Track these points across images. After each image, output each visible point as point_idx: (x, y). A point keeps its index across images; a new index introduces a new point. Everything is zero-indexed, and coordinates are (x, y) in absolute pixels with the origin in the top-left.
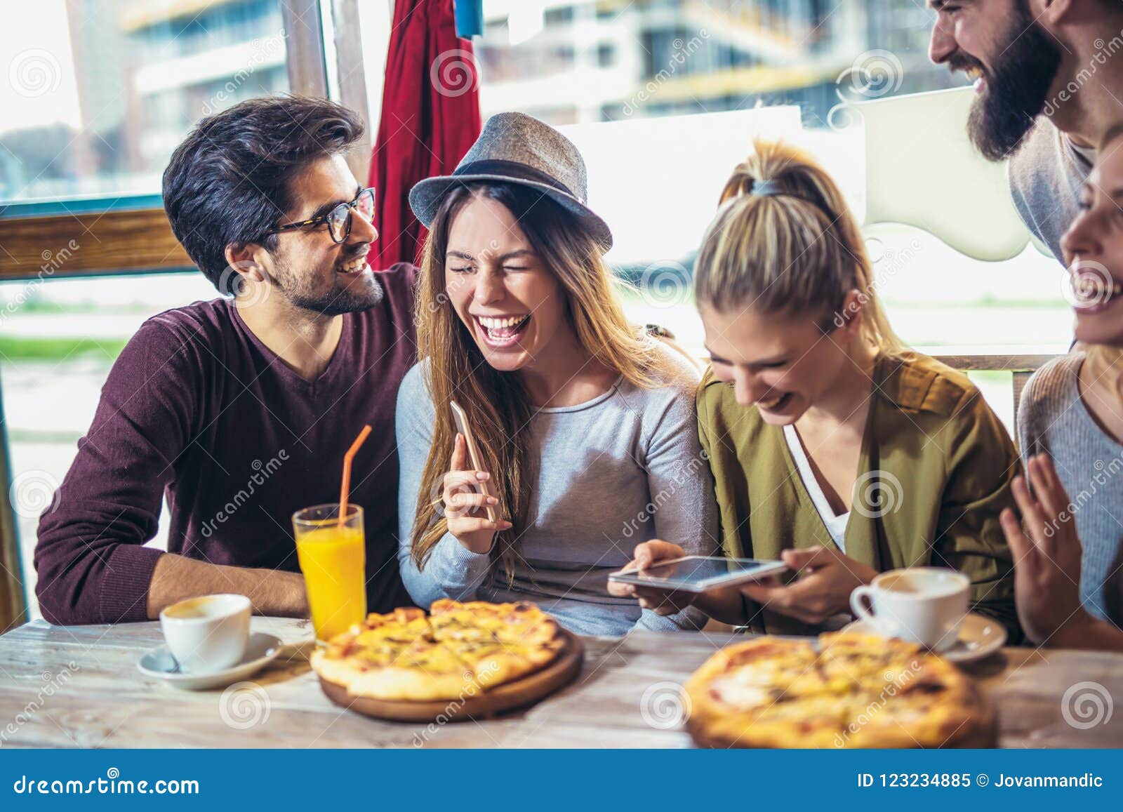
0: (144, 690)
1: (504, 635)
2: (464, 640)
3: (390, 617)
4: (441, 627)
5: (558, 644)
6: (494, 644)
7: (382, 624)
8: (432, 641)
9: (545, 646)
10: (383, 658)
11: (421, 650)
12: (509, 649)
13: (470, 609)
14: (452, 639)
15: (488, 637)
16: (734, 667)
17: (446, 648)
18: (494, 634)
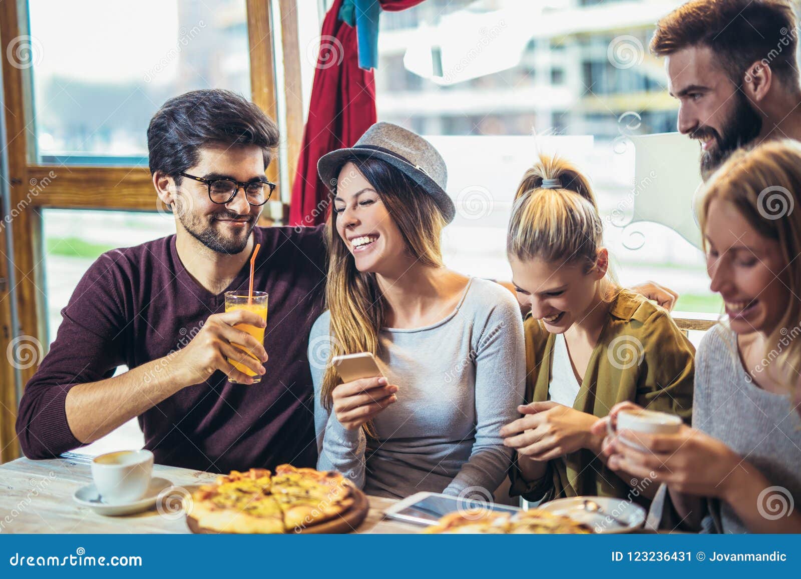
0: (76, 513)
1: (313, 493)
2: (287, 494)
3: (246, 474)
4: (277, 483)
5: (348, 503)
6: (306, 498)
7: (239, 479)
8: (268, 493)
9: (338, 503)
10: (229, 503)
11: (258, 499)
12: (314, 503)
13: (301, 473)
14: (280, 493)
15: (303, 494)
16: (451, 528)
17: (275, 499)
18: (307, 492)
